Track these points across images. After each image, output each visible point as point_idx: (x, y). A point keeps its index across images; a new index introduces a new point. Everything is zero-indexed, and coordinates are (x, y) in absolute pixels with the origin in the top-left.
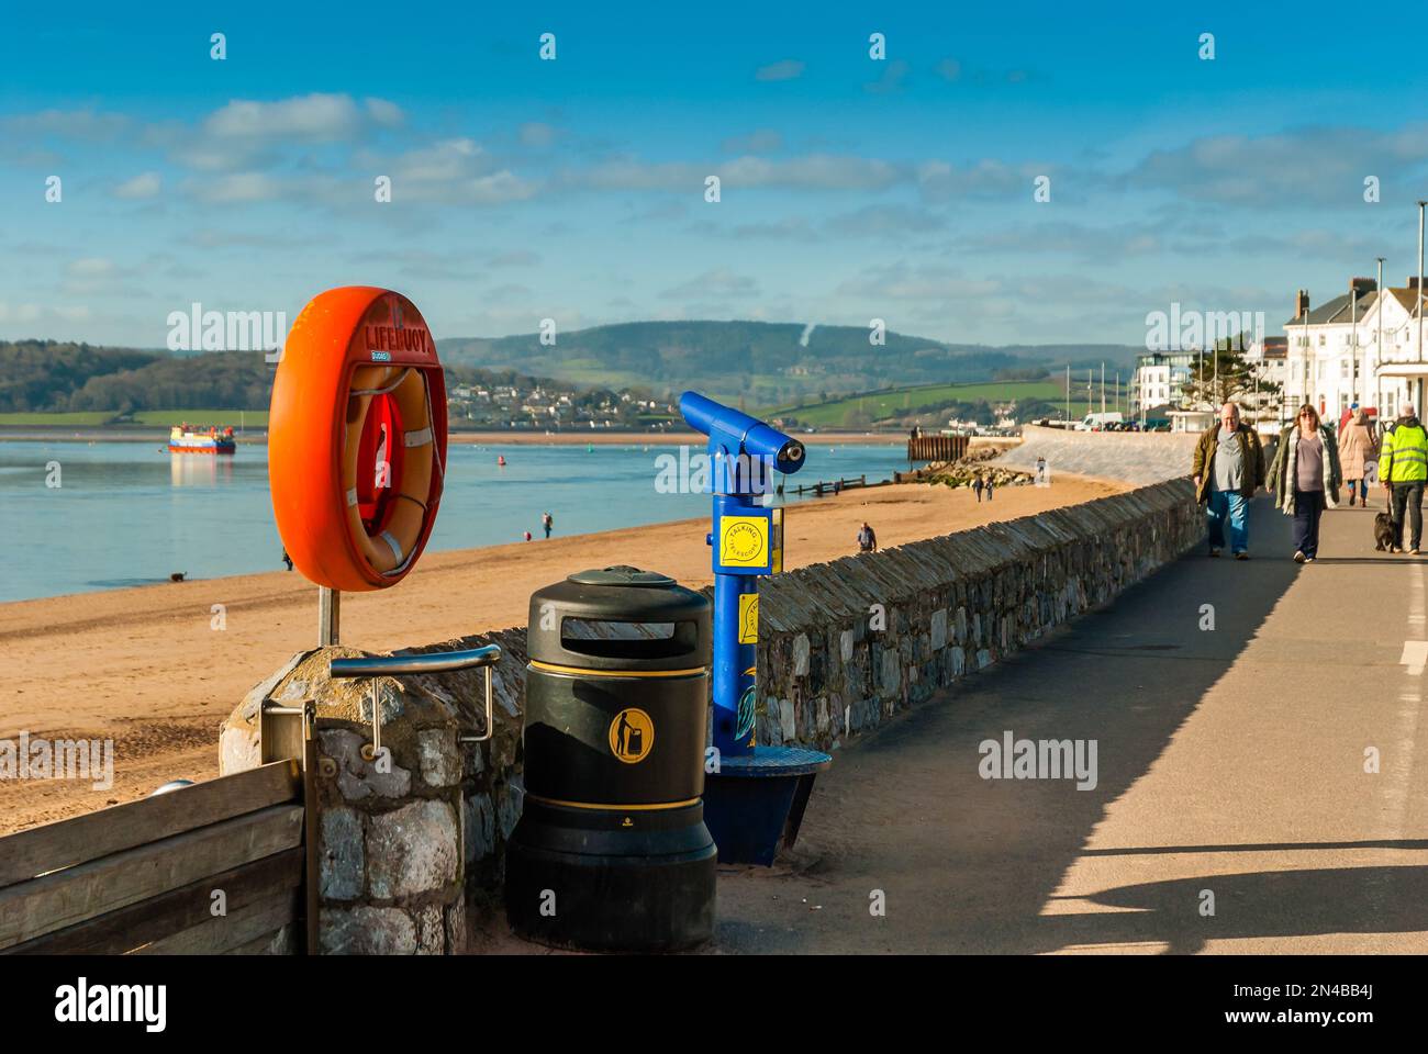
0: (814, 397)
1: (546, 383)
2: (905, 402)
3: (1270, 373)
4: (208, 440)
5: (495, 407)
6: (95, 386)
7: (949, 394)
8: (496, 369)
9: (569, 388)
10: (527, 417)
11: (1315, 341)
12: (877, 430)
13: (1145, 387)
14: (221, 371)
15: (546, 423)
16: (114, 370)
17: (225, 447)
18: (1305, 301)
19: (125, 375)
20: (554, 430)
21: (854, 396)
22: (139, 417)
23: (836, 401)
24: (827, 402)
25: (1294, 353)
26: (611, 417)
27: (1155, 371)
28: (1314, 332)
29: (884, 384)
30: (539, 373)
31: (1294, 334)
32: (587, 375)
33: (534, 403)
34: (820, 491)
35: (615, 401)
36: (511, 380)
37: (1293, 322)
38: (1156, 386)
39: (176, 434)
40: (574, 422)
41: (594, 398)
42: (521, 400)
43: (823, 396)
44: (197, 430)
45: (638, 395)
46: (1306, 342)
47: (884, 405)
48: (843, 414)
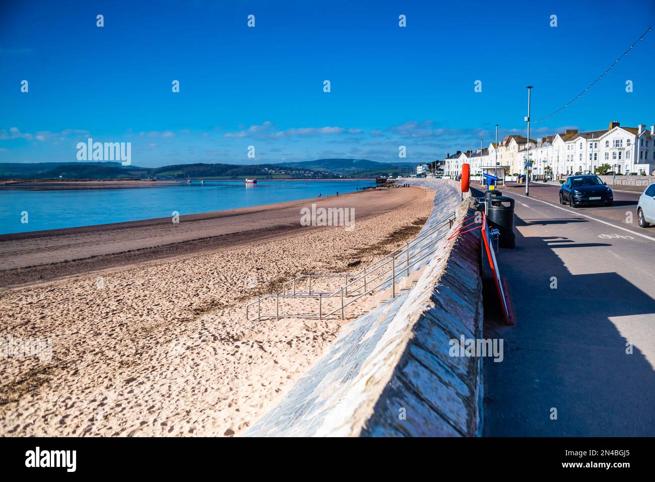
0: (356, 172)
1: (309, 170)
2: (373, 173)
3: (441, 167)
4: (252, 181)
5: (300, 174)
6: (229, 172)
7: (380, 171)
8: (300, 168)
9: (313, 171)
10: (305, 176)
11: (450, 162)
12: (368, 178)
13: (418, 170)
14: (251, 169)
15: (309, 177)
16: (232, 169)
17: (255, 182)
18: (448, 155)
19: (234, 169)
20: (311, 178)
21: (363, 172)
22: (237, 177)
23: (360, 173)
24: (358, 173)
25: (447, 164)
26: (320, 176)
27: (420, 167)
28: (450, 160)
29: (368, 170)
30: (307, 168)
31: (446, 160)
32: (317, 168)
33: (307, 174)
34: (364, 188)
35: (321, 173)
36: (302, 170)
37: (446, 159)
38: (420, 170)
39: (247, 180)
40: (314, 177)
41: (317, 173)
42: (304, 173)
43: (358, 172)
44: (250, 179)
45: (325, 172)
46: (448, 162)
47: (368, 173)
48: (362, 175)
